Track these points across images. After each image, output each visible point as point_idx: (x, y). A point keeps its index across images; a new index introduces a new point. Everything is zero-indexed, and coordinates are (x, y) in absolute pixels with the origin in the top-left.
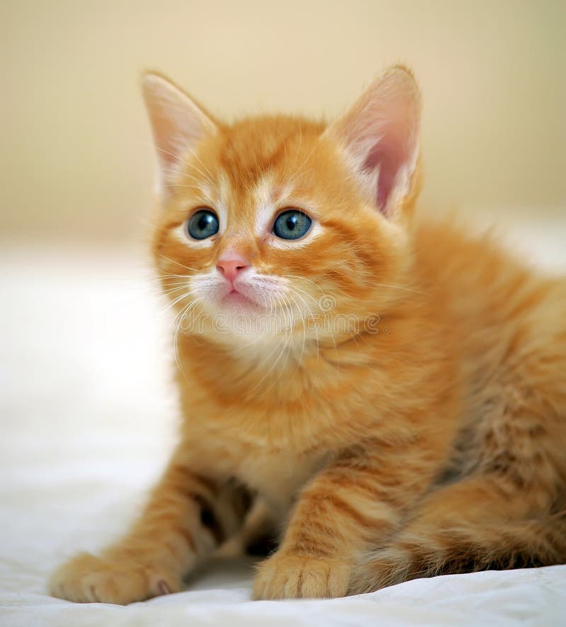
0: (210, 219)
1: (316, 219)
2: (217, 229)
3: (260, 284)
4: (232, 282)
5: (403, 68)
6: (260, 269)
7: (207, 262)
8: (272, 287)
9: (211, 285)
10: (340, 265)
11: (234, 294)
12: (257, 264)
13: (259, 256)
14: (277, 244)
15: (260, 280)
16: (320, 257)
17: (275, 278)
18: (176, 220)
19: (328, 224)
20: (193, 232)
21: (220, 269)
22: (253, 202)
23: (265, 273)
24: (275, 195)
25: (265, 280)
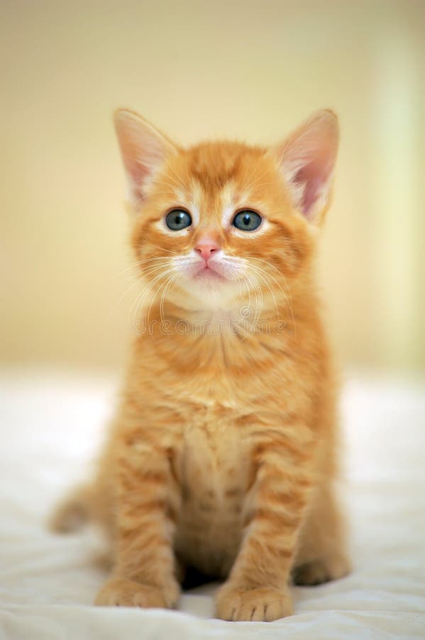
0: (182, 215)
1: (265, 217)
2: (190, 222)
3: (228, 262)
4: (206, 261)
5: (330, 111)
6: (227, 252)
7: (185, 246)
8: (236, 265)
9: (190, 264)
10: (279, 252)
11: (207, 270)
12: (225, 247)
13: (226, 242)
14: (237, 234)
15: (227, 260)
16: (268, 246)
17: (237, 258)
18: (156, 217)
19: (274, 222)
20: (170, 224)
21: (198, 251)
22: (220, 203)
23: (231, 255)
24: (236, 199)
25: (232, 260)
